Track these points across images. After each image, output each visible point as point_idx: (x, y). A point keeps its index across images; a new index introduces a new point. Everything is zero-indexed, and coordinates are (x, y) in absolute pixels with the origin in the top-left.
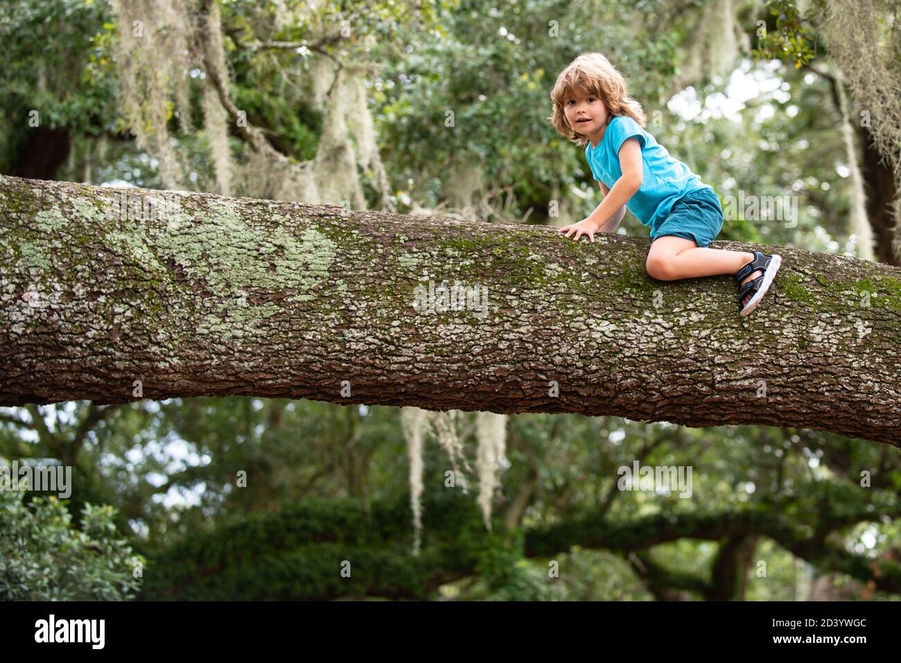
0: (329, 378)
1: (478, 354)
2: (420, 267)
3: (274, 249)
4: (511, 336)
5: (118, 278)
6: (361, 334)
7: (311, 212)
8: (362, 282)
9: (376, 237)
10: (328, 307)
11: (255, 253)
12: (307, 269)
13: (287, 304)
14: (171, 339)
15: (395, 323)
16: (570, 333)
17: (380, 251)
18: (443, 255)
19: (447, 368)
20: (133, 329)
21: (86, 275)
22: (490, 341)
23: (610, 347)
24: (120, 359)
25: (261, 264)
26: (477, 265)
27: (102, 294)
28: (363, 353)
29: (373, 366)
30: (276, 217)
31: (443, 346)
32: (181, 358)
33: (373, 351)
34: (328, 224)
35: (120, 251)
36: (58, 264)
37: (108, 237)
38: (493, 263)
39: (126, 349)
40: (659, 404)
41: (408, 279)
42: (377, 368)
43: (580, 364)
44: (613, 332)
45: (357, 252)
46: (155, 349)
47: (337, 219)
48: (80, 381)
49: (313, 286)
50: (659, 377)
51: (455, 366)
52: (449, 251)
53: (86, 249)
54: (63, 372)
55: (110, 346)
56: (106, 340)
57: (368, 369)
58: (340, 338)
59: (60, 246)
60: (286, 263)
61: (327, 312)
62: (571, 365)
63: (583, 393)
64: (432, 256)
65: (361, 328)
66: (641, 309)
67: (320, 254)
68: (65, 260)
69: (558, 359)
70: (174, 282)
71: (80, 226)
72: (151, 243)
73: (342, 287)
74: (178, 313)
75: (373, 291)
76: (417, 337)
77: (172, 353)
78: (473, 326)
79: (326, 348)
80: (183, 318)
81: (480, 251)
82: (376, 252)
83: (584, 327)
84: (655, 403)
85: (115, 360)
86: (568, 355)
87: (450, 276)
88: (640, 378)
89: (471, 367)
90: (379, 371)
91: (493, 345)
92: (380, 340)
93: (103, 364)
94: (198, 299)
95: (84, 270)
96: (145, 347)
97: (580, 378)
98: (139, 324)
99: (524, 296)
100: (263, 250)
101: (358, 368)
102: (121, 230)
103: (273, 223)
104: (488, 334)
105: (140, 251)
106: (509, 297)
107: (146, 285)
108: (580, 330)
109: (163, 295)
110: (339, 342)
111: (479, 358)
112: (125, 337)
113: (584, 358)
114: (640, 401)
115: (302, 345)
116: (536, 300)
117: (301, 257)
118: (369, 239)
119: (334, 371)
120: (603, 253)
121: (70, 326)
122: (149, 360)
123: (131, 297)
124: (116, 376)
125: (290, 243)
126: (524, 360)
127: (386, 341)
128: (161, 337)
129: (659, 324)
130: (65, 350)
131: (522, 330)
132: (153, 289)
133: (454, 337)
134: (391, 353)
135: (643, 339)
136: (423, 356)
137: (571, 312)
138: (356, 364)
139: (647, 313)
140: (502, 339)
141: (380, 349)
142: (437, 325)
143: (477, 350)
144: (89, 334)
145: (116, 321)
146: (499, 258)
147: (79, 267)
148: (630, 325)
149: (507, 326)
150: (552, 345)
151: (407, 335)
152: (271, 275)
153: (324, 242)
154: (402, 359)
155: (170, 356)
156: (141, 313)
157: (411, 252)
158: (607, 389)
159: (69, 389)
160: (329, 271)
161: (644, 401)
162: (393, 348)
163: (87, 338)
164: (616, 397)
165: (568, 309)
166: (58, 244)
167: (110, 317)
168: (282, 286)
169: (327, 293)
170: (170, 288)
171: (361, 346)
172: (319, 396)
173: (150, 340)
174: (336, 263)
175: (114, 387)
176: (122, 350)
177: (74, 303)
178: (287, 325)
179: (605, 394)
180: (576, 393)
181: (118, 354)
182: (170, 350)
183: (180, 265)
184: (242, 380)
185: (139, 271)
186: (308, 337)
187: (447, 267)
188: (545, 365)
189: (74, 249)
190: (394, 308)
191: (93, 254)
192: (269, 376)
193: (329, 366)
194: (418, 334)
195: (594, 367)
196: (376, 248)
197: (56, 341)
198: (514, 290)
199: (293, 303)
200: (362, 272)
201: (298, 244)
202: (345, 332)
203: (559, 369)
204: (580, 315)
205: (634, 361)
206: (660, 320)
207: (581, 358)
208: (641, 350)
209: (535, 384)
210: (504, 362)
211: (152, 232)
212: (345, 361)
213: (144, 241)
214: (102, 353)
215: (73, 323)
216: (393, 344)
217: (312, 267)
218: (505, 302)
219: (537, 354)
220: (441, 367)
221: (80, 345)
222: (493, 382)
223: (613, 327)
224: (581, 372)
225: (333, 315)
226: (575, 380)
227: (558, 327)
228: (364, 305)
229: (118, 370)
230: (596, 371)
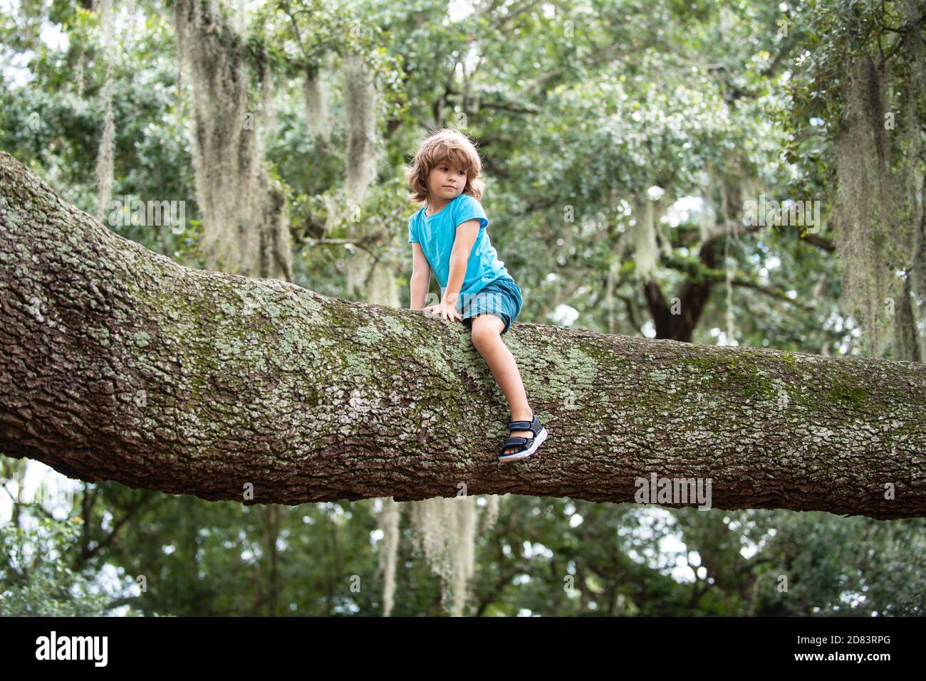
0: (593, 478)
1: (719, 457)
2: (669, 381)
3: (546, 364)
4: (747, 441)
5: (426, 387)
6: (622, 440)
7: (571, 334)
8: (621, 394)
9: (628, 355)
10: (594, 415)
11: (532, 368)
12: (575, 383)
13: (560, 413)
14: (467, 442)
15: (650, 430)
16: (796, 439)
17: (634, 367)
18: (686, 371)
19: (692, 469)
20: (436, 433)
21: (400, 383)
22: (729, 445)
23: (829, 450)
24: (425, 460)
25: (537, 377)
26: (714, 380)
27: (413, 401)
28: (622, 456)
29: (631, 467)
30: (544, 338)
31: (689, 450)
32: (474, 460)
33: (631, 454)
34: (588, 344)
35: (426, 364)
36: (377, 374)
37: (416, 350)
38: (728, 378)
39: (431, 450)
40: (864, 500)
41: (658, 391)
42: (634, 469)
43: (804, 465)
44: (830, 437)
45: (615, 368)
46: (454, 450)
47: (594, 340)
48: (391, 479)
49: (580, 397)
50: (867, 476)
51: (699, 468)
52: (691, 368)
53: (400, 361)
54: (377, 470)
55: (417, 447)
56: (415, 443)
57: (626, 470)
58: (604, 443)
59: (378, 358)
60: (557, 377)
61: (593, 420)
62: (795, 466)
63: (804, 490)
64: (677, 372)
65: (621, 434)
66: (853, 417)
67: (585, 369)
68: (383, 370)
69: (785, 461)
70: (467, 392)
71: (392, 340)
72: (448, 357)
73: (605, 399)
74: (472, 419)
75: (630, 402)
76: (668, 442)
77: (467, 455)
78: (715, 432)
79: (592, 451)
80: (475, 424)
81: (716, 368)
82: (631, 368)
83: (807, 433)
84: (860, 499)
85: (420, 460)
86: (793, 457)
87: (693, 390)
88: (851, 477)
89: (712, 468)
90: (635, 472)
91: (732, 448)
92: (638, 444)
93: (412, 464)
94: (487, 408)
95: (398, 380)
96: (446, 449)
97: (803, 477)
98: (441, 428)
99: (756, 406)
100: (538, 365)
101: (618, 469)
102: (424, 345)
103: (543, 342)
104: (728, 440)
105: (440, 364)
106: (743, 407)
107: (448, 394)
108: (803, 436)
109: (460, 403)
110: (603, 446)
111: (720, 460)
112: (430, 439)
113: (807, 459)
114: (849, 497)
115: (573, 449)
116: (766, 408)
117: (569, 372)
118: (624, 357)
119: (598, 471)
120: (815, 370)
121: (386, 429)
122: (449, 460)
123: (435, 404)
124: (421, 474)
125: (559, 359)
126: (756, 462)
127: (643, 445)
128: (459, 440)
129: (867, 430)
130: (381, 450)
131: (756, 435)
132: (453, 397)
133: (698, 442)
134: (647, 456)
135: (855, 443)
136: (672, 459)
137: (795, 420)
138: (616, 466)
139: (857, 421)
140: (739, 443)
141: (638, 452)
142: (684, 432)
143: (718, 453)
144: (402, 437)
145: (423, 425)
146: (732, 374)
147: (394, 377)
148: (845, 431)
149: (743, 432)
150: (780, 449)
151: (660, 440)
152: (545, 388)
153: (587, 359)
154: (655, 461)
155: (466, 458)
156: (443, 417)
157: (659, 369)
158: (824, 487)
159: (381, 486)
160: (593, 384)
161: (852, 497)
162: (648, 451)
163: (400, 440)
164: (829, 493)
165: (793, 417)
166: (376, 356)
167: (418, 421)
168: (555, 397)
169: (592, 403)
170: (464, 398)
171: (621, 450)
172: (581, 495)
173: (450, 443)
174: (598, 377)
175: (417, 484)
176: (427, 452)
177: (390, 408)
178: (561, 431)
179: (822, 490)
180: (797, 491)
181: (424, 455)
182: (466, 452)
183: (471, 378)
184: (522, 479)
185: (442, 382)
186: (577, 442)
187: (690, 381)
188: (774, 466)
189: (389, 360)
190: (649, 417)
191: (405, 365)
192: (544, 476)
193: (594, 468)
194: (668, 439)
195: (815, 468)
196: (630, 365)
197: (375, 442)
198: (748, 401)
199: (564, 412)
200: (621, 385)
201: (565, 361)
202: (608, 437)
203: (785, 469)
204: (803, 423)
205: (847, 462)
206: (868, 427)
207: (804, 459)
208: (853, 452)
209: (764, 482)
210: (740, 463)
211: (448, 348)
212: (608, 463)
213: (443, 356)
214: (411, 454)
215: (389, 427)
216: (648, 448)
217: (579, 380)
218: (741, 411)
219: (767, 456)
220: (688, 468)
221: (394, 446)
222: (730, 481)
223: (830, 433)
224: (804, 471)
225: (598, 423)
226: (798, 478)
227: (785, 433)
228: (623, 414)
229: (422, 469)
230: (817, 471)
